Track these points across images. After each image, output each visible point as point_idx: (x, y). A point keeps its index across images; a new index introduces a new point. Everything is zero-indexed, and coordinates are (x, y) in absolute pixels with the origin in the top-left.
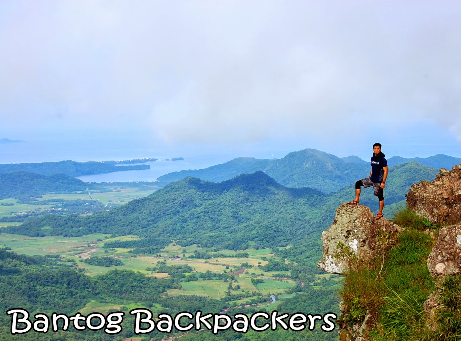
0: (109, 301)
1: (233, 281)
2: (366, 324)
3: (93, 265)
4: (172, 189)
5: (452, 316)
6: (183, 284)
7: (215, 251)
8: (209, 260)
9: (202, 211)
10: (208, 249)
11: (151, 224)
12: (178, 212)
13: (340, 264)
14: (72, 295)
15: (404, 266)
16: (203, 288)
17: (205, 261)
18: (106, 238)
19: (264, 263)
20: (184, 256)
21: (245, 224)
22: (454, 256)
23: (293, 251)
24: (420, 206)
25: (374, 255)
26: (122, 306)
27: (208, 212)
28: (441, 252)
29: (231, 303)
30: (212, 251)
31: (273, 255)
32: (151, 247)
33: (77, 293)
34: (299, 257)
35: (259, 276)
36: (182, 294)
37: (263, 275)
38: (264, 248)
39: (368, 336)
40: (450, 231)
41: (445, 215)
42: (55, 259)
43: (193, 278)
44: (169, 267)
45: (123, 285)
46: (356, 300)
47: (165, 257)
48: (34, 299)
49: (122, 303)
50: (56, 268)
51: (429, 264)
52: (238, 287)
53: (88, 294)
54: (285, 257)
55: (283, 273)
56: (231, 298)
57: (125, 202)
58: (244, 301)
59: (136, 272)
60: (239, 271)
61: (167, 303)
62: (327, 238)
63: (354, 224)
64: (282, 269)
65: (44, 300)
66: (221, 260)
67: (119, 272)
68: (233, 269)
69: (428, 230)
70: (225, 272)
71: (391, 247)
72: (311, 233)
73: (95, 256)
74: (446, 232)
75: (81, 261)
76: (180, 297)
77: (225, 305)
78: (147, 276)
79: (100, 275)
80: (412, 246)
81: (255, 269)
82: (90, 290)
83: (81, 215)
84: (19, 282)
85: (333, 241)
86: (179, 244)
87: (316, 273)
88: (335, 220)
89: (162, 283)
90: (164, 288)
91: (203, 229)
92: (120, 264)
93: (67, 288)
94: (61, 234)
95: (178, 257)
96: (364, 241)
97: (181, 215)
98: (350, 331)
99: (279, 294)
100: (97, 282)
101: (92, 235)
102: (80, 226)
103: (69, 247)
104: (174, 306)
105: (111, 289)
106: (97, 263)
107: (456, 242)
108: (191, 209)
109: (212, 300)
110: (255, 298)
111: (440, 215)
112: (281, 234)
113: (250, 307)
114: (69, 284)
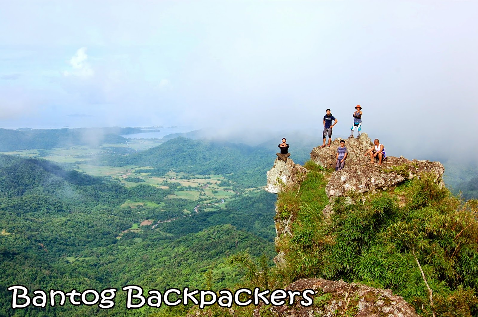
0: (137, 200)
1: (202, 191)
2: (290, 220)
3: (129, 181)
4: (171, 143)
5: (339, 218)
6: (176, 192)
7: (193, 175)
8: (190, 180)
9: (186, 154)
10: (190, 174)
11: (160, 161)
12: (174, 155)
13: (276, 189)
14: (118, 197)
15: (310, 190)
16: (187, 195)
17: (187, 180)
18: (136, 167)
19: (219, 182)
20: (177, 178)
21: (209, 162)
22: (340, 187)
23: (234, 176)
24: (317, 159)
25: (294, 184)
26: (144, 203)
27: (190, 155)
28: (333, 184)
29: (201, 202)
30: (191, 175)
31: (223, 178)
32: (159, 173)
33: (120, 196)
34: (237, 179)
35: (216, 189)
36: (176, 198)
37: (218, 188)
38: (219, 174)
39: (291, 226)
40: (337, 174)
41: (331, 164)
42: (109, 178)
43: (181, 189)
44: (169, 183)
45: (144, 192)
46: (285, 207)
47: (167, 178)
48: (98, 199)
49: (144, 202)
50: (110, 183)
51: (326, 190)
52: (205, 194)
53: (126, 197)
54: (229, 179)
55: (228, 187)
56: (201, 200)
57: (147, 148)
58: (208, 201)
59: (151, 186)
60: (205, 186)
61: (167, 202)
62: (270, 175)
63: (284, 168)
64: (228, 186)
65: (103, 199)
66: (196, 180)
67: (142, 186)
68: (202, 185)
69: (322, 171)
70: (198, 186)
71: (303, 180)
72: (243, 167)
73: (130, 177)
74: (335, 174)
75: (123, 179)
76: (174, 199)
77: (198, 204)
78: (157, 188)
79: (133, 187)
80: (314, 180)
81: (214, 185)
82: (127, 195)
83: (123, 155)
84: (90, 190)
85: (273, 176)
86: (174, 171)
87: (245, 188)
88: (274, 165)
89: (165, 192)
90: (166, 194)
91: (187, 164)
92: (143, 181)
93: (115, 193)
94: (112, 165)
95: (174, 178)
96: (289, 177)
97: (175, 156)
98: (281, 223)
99: (226, 198)
100: (131, 190)
101: (129, 166)
102: (122, 161)
103: (117, 172)
104: (171, 203)
105: (138, 194)
106: (131, 181)
107: (341, 179)
108: (181, 153)
109: (191, 201)
110: (213, 200)
111: (328, 164)
112: (228, 167)
113: (211, 205)
114: (116, 191)
